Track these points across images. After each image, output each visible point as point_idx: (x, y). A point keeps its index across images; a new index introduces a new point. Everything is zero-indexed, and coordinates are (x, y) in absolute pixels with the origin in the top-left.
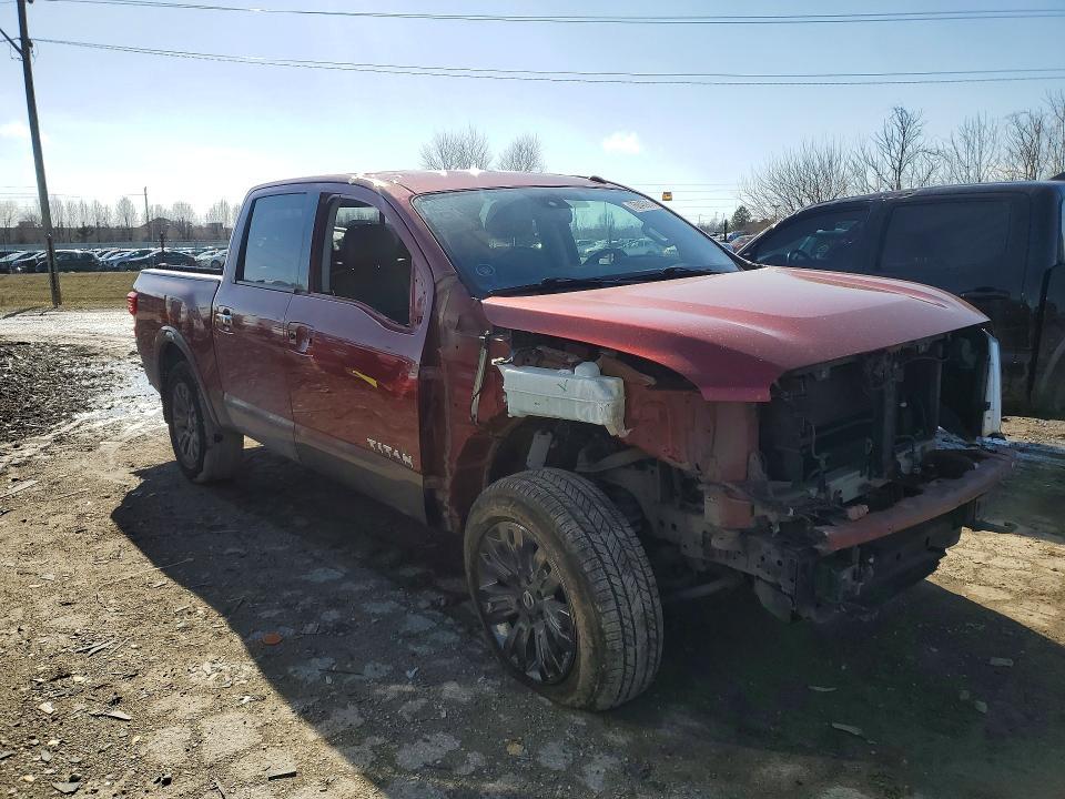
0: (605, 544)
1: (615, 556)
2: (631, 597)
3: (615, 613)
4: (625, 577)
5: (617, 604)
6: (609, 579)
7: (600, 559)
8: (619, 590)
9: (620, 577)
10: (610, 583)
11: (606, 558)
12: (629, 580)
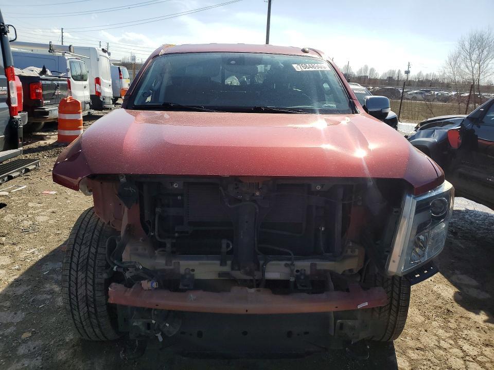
0: (79, 252)
1: (81, 260)
2: (79, 285)
3: (68, 289)
4: (80, 273)
5: (70, 285)
6: (70, 271)
7: (72, 258)
8: (73, 278)
9: (77, 272)
10: (70, 273)
11: (75, 260)
12: (81, 275)
